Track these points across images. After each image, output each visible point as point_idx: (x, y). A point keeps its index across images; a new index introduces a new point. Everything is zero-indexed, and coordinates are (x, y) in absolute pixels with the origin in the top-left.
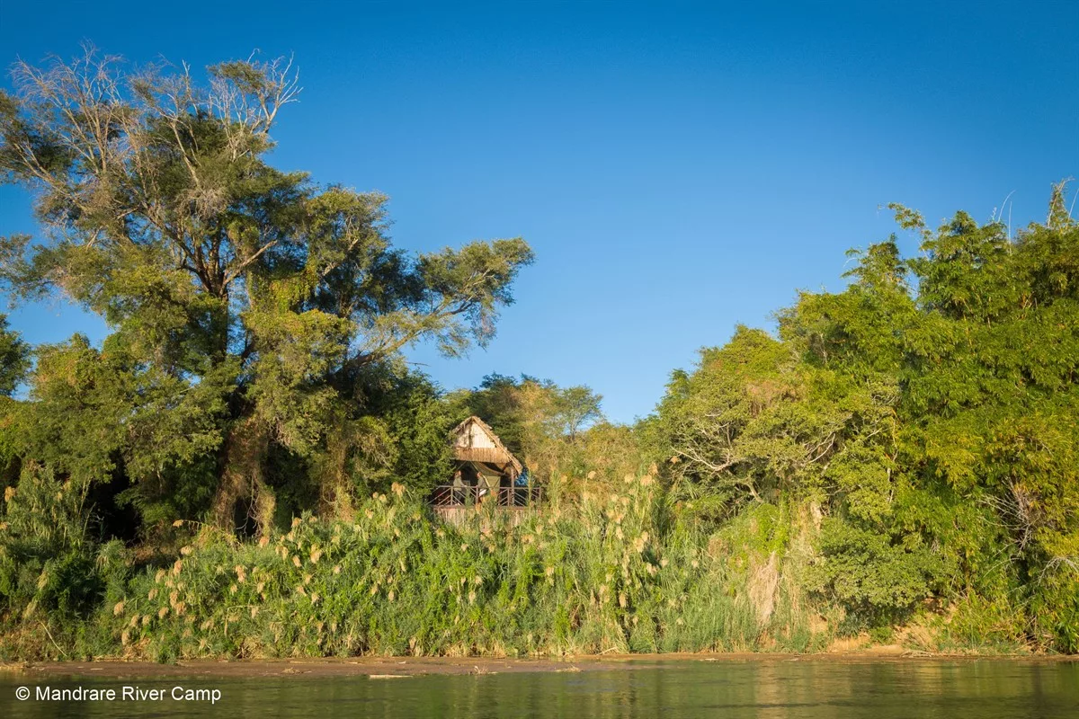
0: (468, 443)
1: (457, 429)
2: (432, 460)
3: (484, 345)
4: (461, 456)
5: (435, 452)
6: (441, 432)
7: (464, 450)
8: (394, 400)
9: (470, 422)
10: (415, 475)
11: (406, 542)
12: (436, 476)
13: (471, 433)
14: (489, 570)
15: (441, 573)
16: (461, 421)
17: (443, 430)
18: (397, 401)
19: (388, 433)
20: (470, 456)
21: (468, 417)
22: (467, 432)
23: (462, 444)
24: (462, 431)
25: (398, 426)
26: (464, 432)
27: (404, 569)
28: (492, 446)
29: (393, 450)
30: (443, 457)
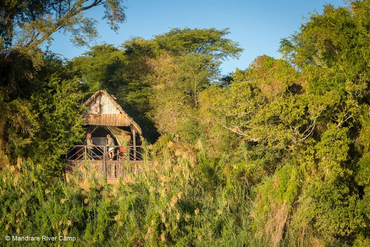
0: (99, 110)
1: (89, 101)
2: (68, 127)
3: (116, 28)
4: (92, 121)
5: (70, 121)
6: (75, 106)
7: (95, 116)
8: (37, 84)
9: (100, 94)
10: (55, 139)
11: (27, 197)
12: (72, 139)
13: (101, 103)
14: (78, 216)
15: (48, 218)
16: (92, 94)
17: (76, 104)
18: (40, 84)
19: (31, 111)
20: (100, 122)
21: (97, 90)
22: (98, 102)
23: (94, 112)
24: (94, 101)
25: (39, 104)
26: (95, 102)
27: (25, 214)
28: (118, 112)
29: (35, 124)
30: (77, 124)
